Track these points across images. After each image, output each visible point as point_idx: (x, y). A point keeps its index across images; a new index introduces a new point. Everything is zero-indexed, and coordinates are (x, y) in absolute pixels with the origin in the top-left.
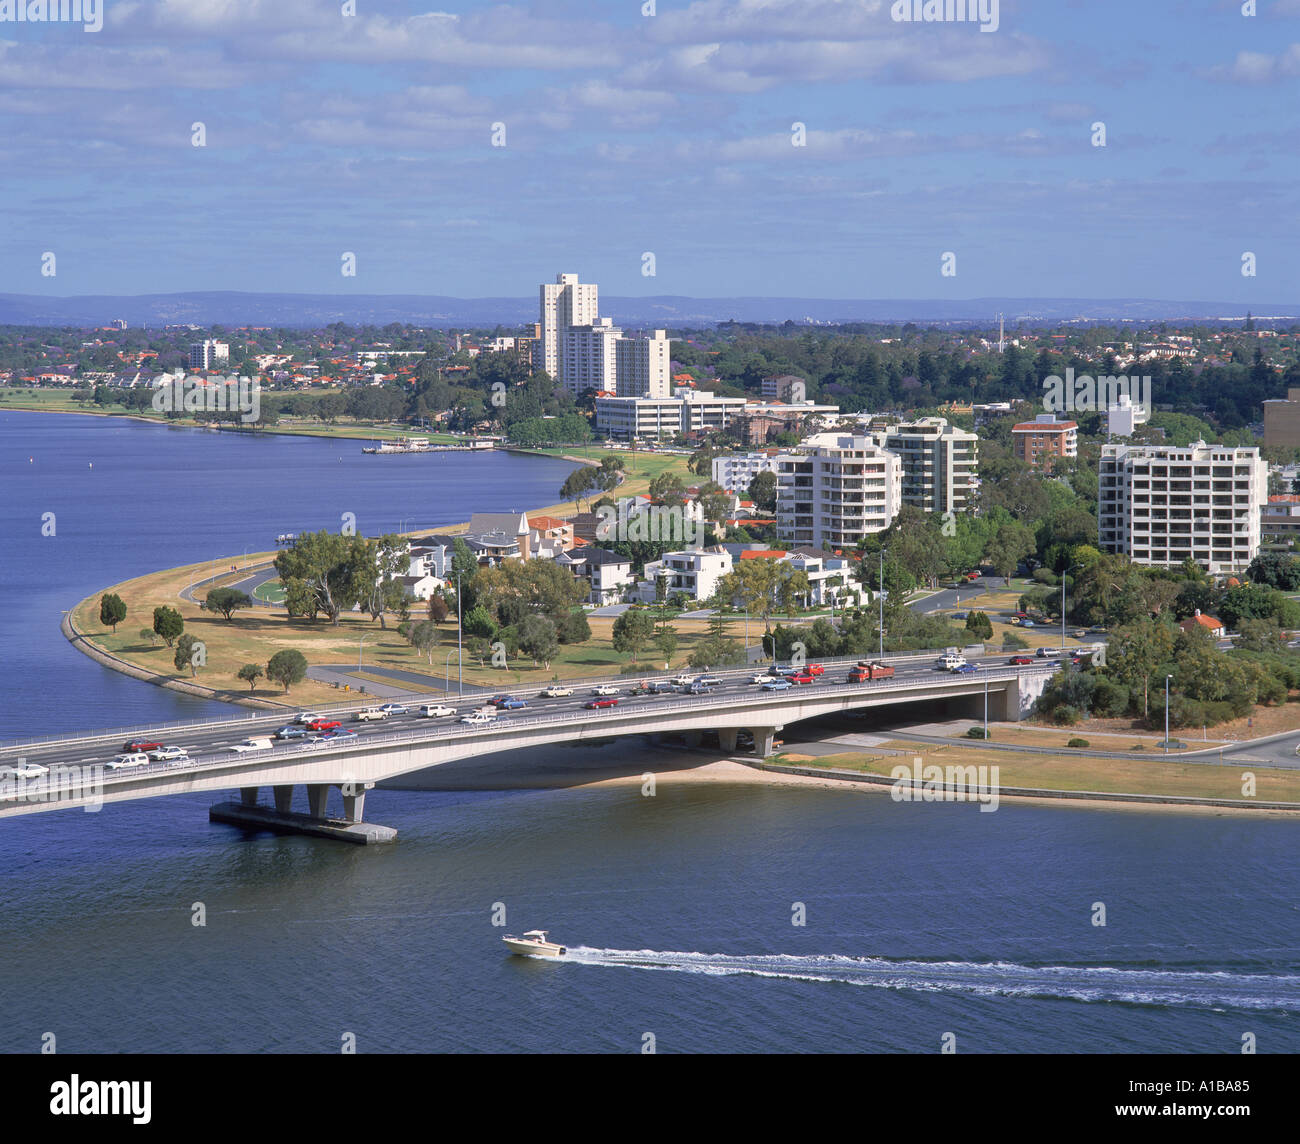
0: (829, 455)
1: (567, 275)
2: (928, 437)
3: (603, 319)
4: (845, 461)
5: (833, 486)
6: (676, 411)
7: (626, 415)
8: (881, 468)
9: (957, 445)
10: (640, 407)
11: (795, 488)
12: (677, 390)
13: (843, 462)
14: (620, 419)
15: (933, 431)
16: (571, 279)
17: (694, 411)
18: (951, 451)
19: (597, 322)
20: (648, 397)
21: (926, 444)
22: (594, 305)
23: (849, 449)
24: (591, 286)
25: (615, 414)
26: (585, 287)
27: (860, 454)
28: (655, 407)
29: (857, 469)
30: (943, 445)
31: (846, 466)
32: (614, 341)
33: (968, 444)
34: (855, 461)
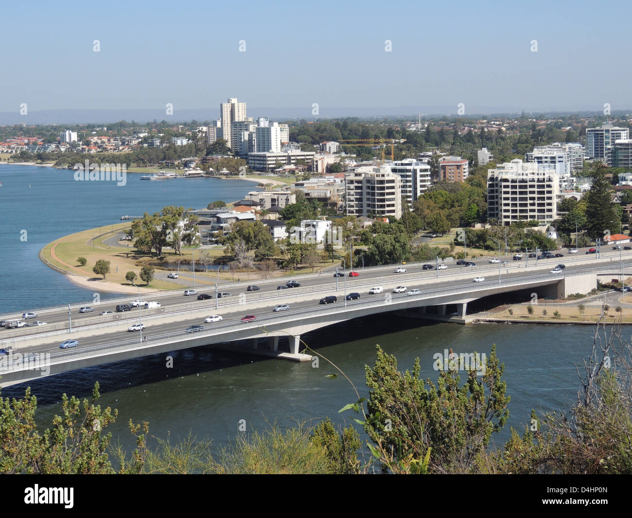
0: (369, 176)
1: (232, 99)
2: (408, 167)
3: (249, 118)
4: (377, 179)
5: (371, 190)
6: (284, 158)
7: (263, 160)
8: (393, 181)
9: (421, 171)
10: (269, 157)
11: (355, 191)
12: (284, 149)
13: (376, 179)
14: (259, 162)
15: (410, 164)
16: (234, 101)
17: (292, 158)
18: (419, 174)
19: (247, 118)
20: (272, 152)
21: (409, 171)
22: (244, 111)
23: (378, 173)
24: (243, 104)
25: (258, 160)
26: (240, 104)
27: (383, 176)
28: (275, 156)
29: (382, 182)
30: (415, 171)
31: (377, 181)
32: (255, 128)
33: (426, 170)
34: (381, 178)
